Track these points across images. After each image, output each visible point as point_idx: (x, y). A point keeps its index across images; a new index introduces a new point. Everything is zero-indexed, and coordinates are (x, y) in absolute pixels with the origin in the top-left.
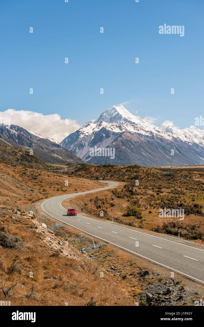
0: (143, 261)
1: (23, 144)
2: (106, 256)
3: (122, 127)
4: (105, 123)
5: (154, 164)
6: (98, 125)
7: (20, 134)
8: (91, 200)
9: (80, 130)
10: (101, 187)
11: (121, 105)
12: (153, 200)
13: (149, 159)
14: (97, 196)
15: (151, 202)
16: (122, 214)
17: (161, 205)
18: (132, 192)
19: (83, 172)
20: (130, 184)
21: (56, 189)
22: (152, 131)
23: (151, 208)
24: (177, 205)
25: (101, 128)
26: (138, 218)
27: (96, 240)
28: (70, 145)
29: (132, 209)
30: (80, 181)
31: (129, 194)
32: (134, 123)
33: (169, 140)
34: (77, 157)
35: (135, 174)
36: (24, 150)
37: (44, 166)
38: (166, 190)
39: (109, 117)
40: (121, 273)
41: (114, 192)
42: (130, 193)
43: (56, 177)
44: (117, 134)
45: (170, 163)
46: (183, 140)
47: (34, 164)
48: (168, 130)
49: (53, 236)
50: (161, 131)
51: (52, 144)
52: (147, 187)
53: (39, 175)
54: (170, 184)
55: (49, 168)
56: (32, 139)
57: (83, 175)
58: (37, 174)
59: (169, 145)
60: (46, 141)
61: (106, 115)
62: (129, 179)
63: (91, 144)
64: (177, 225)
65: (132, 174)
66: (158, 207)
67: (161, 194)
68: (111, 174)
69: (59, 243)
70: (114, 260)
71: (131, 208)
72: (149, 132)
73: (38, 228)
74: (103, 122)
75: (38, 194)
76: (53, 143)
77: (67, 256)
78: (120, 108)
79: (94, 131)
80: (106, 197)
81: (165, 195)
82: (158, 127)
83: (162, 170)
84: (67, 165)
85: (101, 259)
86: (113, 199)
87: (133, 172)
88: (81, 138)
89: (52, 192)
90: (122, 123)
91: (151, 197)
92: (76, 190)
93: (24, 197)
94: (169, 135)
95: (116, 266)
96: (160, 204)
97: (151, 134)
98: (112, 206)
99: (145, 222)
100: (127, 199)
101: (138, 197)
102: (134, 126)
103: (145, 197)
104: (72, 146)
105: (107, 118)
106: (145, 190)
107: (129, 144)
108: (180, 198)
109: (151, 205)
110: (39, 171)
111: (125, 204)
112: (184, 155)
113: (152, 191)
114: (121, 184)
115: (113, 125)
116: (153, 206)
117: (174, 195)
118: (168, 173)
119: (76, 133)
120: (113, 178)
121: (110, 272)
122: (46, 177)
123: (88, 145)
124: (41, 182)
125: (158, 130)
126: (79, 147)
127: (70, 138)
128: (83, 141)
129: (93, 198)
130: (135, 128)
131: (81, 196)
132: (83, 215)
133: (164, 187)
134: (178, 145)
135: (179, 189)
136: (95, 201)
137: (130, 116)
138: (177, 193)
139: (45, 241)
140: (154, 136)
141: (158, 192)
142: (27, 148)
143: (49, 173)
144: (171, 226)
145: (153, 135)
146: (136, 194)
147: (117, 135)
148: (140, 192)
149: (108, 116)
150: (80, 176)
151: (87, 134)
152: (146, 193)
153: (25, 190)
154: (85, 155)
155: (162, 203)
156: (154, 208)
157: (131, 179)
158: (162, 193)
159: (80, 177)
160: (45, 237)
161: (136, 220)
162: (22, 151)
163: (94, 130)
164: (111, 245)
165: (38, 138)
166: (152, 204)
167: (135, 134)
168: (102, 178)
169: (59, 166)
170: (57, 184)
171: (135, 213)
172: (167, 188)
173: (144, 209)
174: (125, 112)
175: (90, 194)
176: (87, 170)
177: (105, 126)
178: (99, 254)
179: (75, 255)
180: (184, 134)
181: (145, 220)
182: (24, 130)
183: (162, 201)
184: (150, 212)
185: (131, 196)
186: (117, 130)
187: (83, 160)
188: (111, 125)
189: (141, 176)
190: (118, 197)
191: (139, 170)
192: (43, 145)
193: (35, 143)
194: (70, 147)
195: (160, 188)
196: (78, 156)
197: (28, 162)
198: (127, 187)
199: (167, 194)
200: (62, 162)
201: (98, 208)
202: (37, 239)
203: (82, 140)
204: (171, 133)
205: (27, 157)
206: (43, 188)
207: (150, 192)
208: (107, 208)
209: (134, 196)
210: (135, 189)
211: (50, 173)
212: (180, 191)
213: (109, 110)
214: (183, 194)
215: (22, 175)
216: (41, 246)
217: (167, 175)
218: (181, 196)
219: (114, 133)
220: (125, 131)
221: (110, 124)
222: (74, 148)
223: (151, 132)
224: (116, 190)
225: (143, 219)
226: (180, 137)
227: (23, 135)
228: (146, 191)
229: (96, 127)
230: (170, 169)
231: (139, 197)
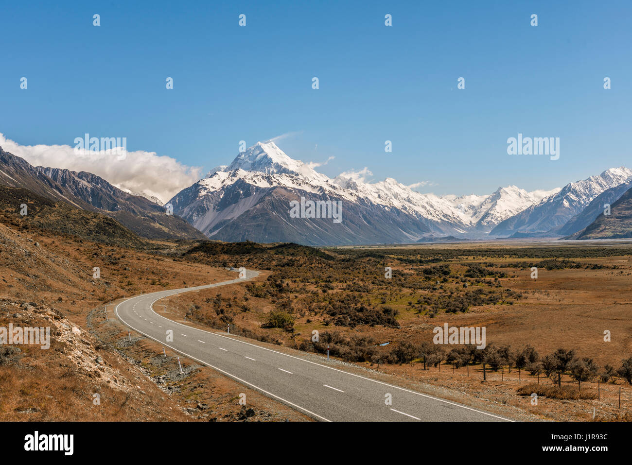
0: (253, 394)
1: (100, 206)
2: (195, 387)
3: (273, 178)
4: (244, 171)
5: (325, 243)
6: (231, 175)
7: (96, 188)
8: (209, 299)
9: (200, 183)
10: (229, 279)
11: (271, 140)
12: (316, 301)
13: (317, 234)
14: (220, 293)
15: (311, 305)
16: (260, 324)
17: (327, 309)
18: (281, 288)
19: (202, 254)
20: (279, 274)
21: (150, 281)
22: (323, 186)
23: (311, 315)
24: (355, 309)
25: (236, 179)
26: (287, 331)
27: (186, 361)
28: (183, 208)
29: (278, 316)
30: (192, 268)
31: (275, 291)
32: (292, 172)
33: (350, 202)
34: (195, 229)
35: (290, 258)
36: (101, 215)
37: (136, 243)
38: (340, 284)
39: (250, 162)
40: (211, 414)
41: (250, 287)
42: (278, 290)
43: (151, 262)
44: (264, 190)
45: (353, 241)
46: (375, 203)
47: (119, 239)
48: (350, 185)
49: (89, 348)
50: (337, 187)
51: (152, 206)
52: (307, 280)
53: (123, 257)
54: (346, 275)
55: (145, 247)
56: (117, 197)
57: (201, 258)
58: (118, 256)
59: (351, 211)
60: (140, 201)
61: (246, 159)
62: (278, 265)
63: (218, 206)
64: (334, 338)
65: (284, 258)
66: (323, 312)
67: (330, 292)
68: (248, 257)
69: (96, 361)
70: (207, 392)
71: (276, 315)
72: (318, 188)
73: (61, 334)
74: (240, 169)
75: (119, 289)
76: (153, 204)
77: (109, 382)
78: (269, 147)
79: (225, 185)
80: (235, 296)
81: (337, 293)
82: (334, 180)
83: (337, 252)
84: (176, 242)
85: (186, 392)
86: (247, 299)
87: (288, 255)
88: (202, 197)
89: (142, 286)
90: (273, 172)
91: (313, 296)
92: (185, 283)
93: (93, 295)
94: (351, 194)
95: (206, 403)
96: (326, 307)
97: (321, 192)
98: (245, 311)
99: (299, 337)
100: (271, 300)
101: (290, 296)
102: (292, 177)
103: (303, 296)
104: (186, 210)
105: (247, 162)
106: (303, 284)
107: (284, 207)
108: (362, 297)
109: (311, 310)
110: (123, 250)
111: (267, 308)
112: (376, 228)
113: (316, 286)
114: (263, 274)
115: (257, 176)
116: (314, 310)
117: (351, 293)
118: (348, 256)
119: (192, 188)
120: (252, 264)
121: (192, 413)
122: (134, 261)
123: (214, 208)
124: (125, 269)
125: (333, 184)
126: (198, 211)
127: (182, 196)
128: (205, 202)
129: (213, 297)
130: (295, 181)
131: (191, 292)
132: (182, 323)
133: (337, 280)
134: (366, 211)
135: (361, 284)
136: (215, 303)
137: (285, 160)
138: (356, 290)
139: (70, 357)
140: (326, 195)
141: (326, 289)
142: (108, 212)
143: (139, 255)
144: (325, 339)
145: (324, 193)
146: (288, 291)
147: (263, 192)
148: (295, 288)
149: (249, 160)
150: (195, 260)
151: (212, 190)
152: (304, 289)
153: (95, 283)
154: (209, 225)
155: (330, 306)
156: (316, 314)
157: (282, 266)
158: (332, 289)
159: (194, 262)
160: (72, 350)
161: (284, 334)
162: (98, 217)
163: (225, 183)
164: (210, 369)
165: (127, 195)
166: (313, 307)
167: (293, 192)
168: (232, 263)
169: (163, 243)
170: (153, 273)
171: (283, 323)
172: (341, 282)
173: (299, 316)
174: (278, 153)
175: (207, 290)
176: (208, 250)
177: (243, 177)
178: (185, 385)
179: (124, 382)
180: (377, 193)
181: (299, 334)
182: (103, 182)
183: (330, 303)
184: (309, 321)
185: (279, 295)
186: (263, 184)
187: (205, 234)
188: (254, 176)
189: (298, 261)
190: (257, 296)
191: (298, 251)
192: (136, 208)
193: (121, 204)
194: (183, 211)
195: (330, 282)
196: (195, 226)
197: (109, 237)
198: (272, 279)
199: (341, 290)
200: (167, 237)
201: (220, 314)
202: (55, 353)
203: (203, 199)
204: (355, 189)
205: (107, 228)
206: (128, 280)
207: (312, 288)
208: (234, 315)
209: (284, 295)
210: (286, 283)
211: (142, 255)
212: (362, 287)
213: (250, 149)
214: (368, 292)
215: (93, 257)
216: (61, 365)
217: (344, 259)
218: (363, 294)
219: (258, 188)
220: (277, 185)
221: (252, 174)
222: (189, 214)
223: (321, 189)
224: (253, 283)
225: (296, 332)
226: (370, 197)
227: (101, 190)
228: (305, 285)
229: (228, 178)
230: (351, 250)
231: (292, 296)
